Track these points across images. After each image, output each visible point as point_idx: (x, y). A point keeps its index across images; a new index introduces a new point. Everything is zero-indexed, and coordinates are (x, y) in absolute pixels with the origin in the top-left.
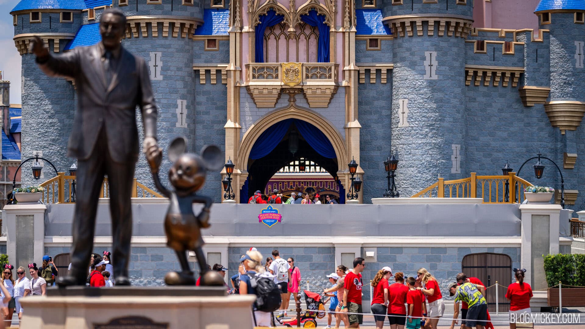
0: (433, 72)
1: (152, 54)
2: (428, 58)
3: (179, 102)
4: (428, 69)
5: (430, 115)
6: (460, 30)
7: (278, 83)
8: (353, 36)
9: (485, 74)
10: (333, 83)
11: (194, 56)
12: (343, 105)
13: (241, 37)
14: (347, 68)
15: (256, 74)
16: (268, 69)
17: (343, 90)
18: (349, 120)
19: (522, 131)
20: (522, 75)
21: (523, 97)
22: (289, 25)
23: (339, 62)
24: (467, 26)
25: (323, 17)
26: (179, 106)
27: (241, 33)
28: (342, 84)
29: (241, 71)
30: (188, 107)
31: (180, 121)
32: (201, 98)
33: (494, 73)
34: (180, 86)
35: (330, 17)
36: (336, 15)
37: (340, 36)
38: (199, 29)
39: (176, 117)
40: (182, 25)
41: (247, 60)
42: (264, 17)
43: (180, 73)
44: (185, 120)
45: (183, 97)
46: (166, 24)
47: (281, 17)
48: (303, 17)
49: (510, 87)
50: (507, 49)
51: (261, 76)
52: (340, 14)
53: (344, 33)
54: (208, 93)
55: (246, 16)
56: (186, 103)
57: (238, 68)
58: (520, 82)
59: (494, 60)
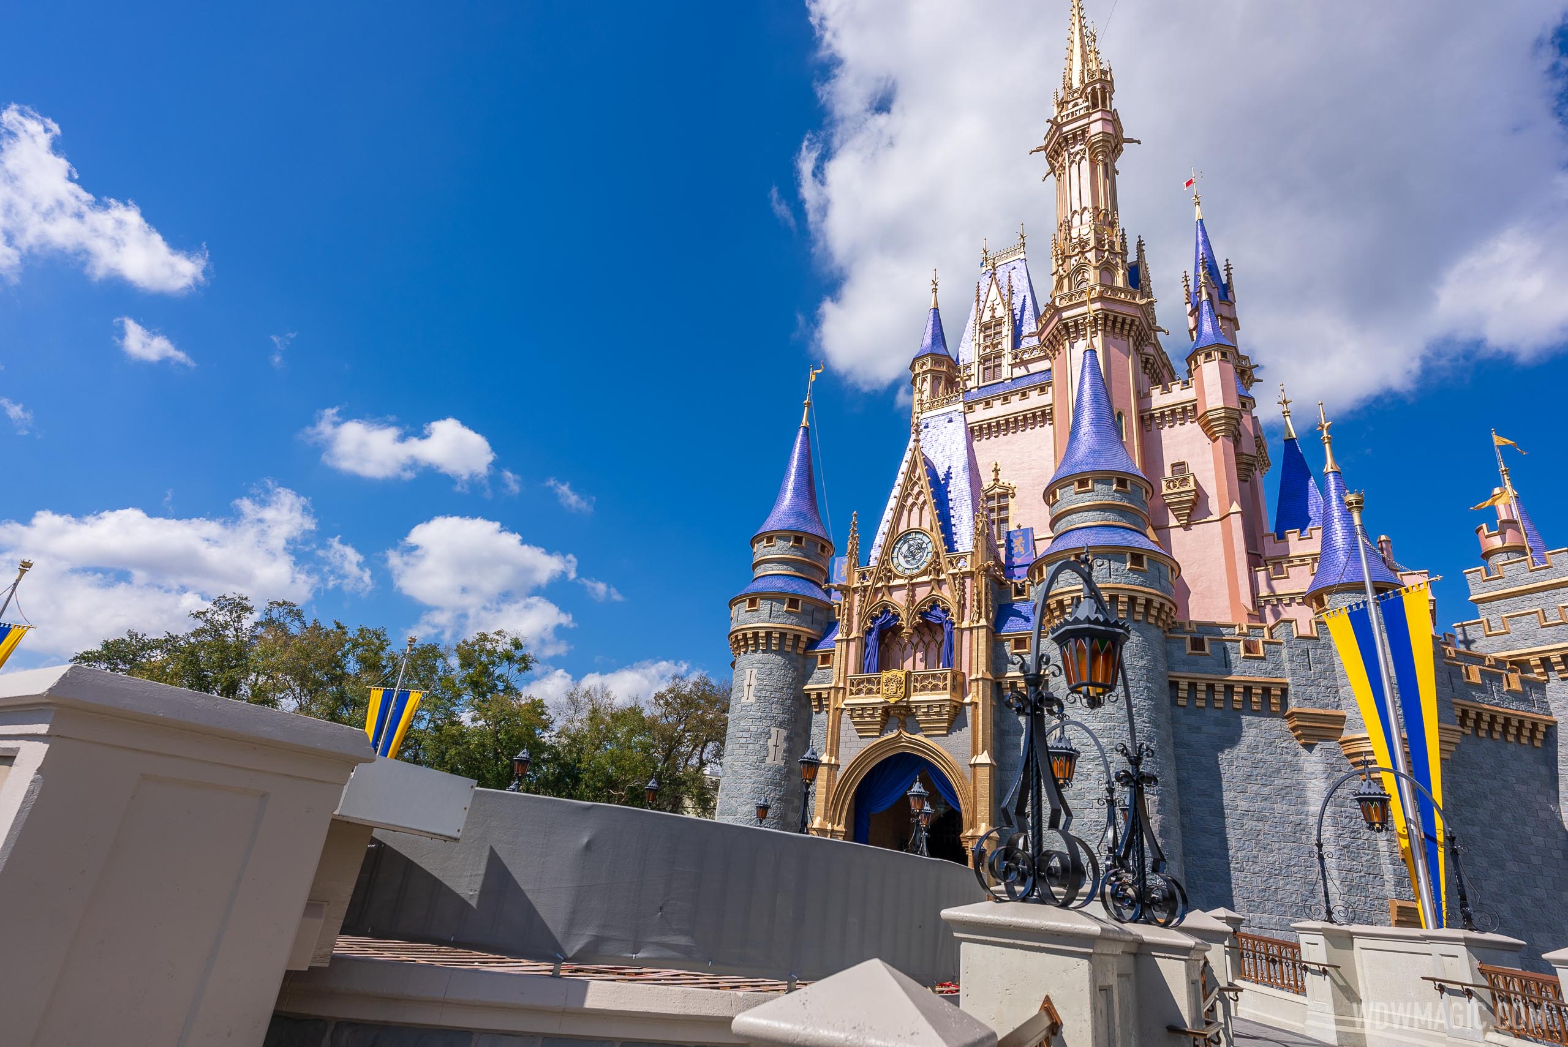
1: (748, 671)
3: (774, 730)
6: (1154, 612)
7: (879, 699)
8: (983, 632)
9: (1211, 688)
10: (948, 697)
11: (806, 677)
12: (967, 731)
13: (848, 646)
14: (973, 677)
15: (854, 689)
16: (869, 681)
17: (969, 709)
18: (975, 752)
19: (1300, 787)
20: (1285, 692)
21: (1294, 729)
22: (904, 624)
23: (965, 670)
24: (1156, 604)
25: (946, 611)
26: (774, 737)
27: (848, 641)
28: (967, 700)
29: (844, 689)
30: (788, 739)
31: (772, 755)
32: (814, 730)
33: (1229, 688)
34: (776, 711)
35: (954, 609)
36: (962, 606)
37: (967, 634)
38: (813, 643)
39: (767, 749)
40: (783, 635)
41: (851, 672)
42: (877, 618)
43: (778, 695)
44: (780, 755)
45: (781, 725)
46: (762, 634)
47: (896, 617)
48: (924, 614)
49: (1265, 711)
50: (1248, 649)
51: (859, 692)
52: (968, 604)
53: (971, 629)
54: (820, 723)
55: (856, 619)
56: (784, 733)
57: (841, 685)
58: (1284, 704)
59: (1227, 665)
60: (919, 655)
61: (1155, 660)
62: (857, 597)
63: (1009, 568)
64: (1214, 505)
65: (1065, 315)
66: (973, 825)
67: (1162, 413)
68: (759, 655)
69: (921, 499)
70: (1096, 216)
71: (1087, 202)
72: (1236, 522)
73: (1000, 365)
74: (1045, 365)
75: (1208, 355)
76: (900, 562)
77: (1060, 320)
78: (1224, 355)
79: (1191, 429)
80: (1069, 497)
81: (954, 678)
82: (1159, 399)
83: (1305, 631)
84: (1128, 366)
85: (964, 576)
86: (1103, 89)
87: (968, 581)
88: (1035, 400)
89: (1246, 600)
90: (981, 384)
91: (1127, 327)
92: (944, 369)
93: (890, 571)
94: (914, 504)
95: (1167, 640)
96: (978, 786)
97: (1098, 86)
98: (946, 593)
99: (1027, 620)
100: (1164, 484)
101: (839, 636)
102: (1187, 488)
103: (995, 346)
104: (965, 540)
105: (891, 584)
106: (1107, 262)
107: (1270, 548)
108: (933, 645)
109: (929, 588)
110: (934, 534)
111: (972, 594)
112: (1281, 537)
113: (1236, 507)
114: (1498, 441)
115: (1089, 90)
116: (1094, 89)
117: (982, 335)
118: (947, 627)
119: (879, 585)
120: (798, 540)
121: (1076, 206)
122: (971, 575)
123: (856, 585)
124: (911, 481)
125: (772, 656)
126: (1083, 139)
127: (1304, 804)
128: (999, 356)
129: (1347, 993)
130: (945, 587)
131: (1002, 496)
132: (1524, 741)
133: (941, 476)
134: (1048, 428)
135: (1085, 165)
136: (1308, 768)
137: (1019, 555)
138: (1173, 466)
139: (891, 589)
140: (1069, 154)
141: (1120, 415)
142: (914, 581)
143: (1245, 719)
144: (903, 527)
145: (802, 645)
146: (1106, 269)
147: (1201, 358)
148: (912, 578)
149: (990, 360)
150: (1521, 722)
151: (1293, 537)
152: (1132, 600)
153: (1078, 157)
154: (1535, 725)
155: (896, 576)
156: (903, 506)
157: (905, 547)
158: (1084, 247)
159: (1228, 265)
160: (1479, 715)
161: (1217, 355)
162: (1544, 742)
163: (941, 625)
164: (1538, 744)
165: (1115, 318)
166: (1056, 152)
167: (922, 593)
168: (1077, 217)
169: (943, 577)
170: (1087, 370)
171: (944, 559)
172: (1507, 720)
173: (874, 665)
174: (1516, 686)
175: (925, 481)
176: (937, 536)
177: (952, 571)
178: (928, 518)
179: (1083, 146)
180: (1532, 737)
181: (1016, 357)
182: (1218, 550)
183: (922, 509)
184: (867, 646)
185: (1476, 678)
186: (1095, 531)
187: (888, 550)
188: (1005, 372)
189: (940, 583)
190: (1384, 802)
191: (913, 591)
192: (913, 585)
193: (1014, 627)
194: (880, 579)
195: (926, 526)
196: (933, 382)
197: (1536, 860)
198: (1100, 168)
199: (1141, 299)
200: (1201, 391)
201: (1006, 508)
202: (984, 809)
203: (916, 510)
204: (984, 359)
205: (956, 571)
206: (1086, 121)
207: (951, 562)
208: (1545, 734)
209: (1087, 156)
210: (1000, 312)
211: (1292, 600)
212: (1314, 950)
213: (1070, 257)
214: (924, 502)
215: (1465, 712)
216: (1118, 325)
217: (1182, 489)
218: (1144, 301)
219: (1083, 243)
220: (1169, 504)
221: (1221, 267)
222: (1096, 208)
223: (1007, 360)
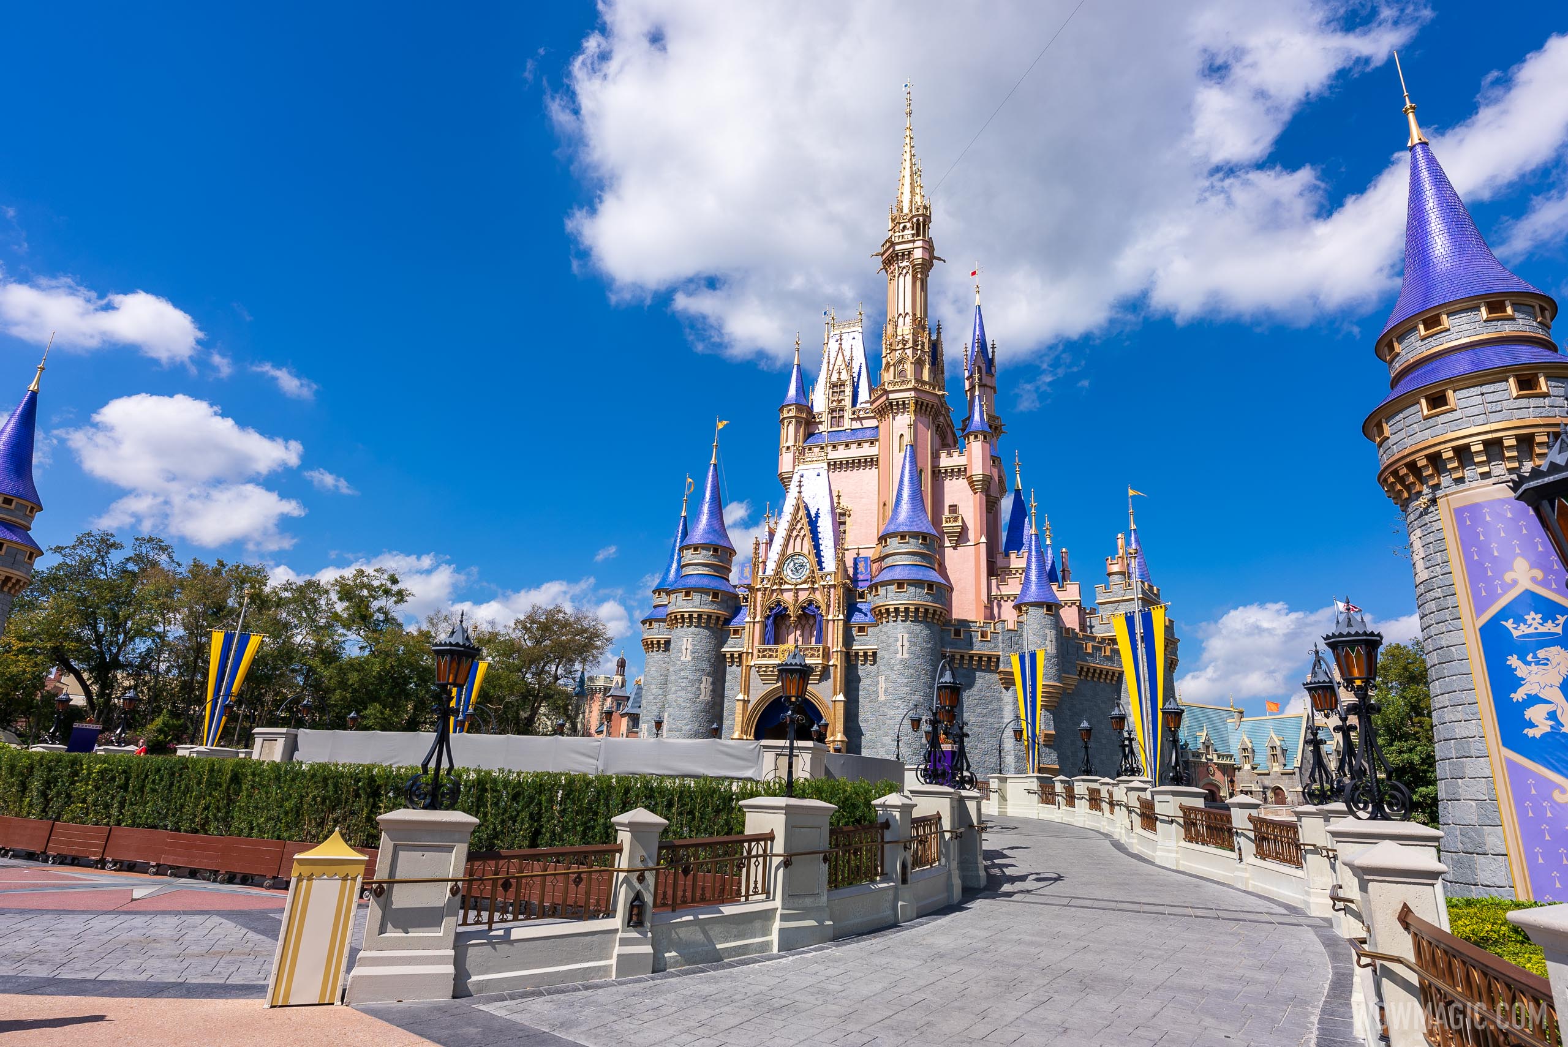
0: (905, 652)
1: (685, 640)
2: (900, 640)
3: (704, 678)
4: (900, 649)
5: (902, 689)
6: (937, 617)
7: (777, 661)
8: (841, 623)
9: (962, 657)
10: (820, 662)
11: (722, 642)
12: (830, 681)
13: (754, 626)
14: (835, 650)
15: (761, 655)
16: (770, 650)
17: (832, 669)
18: (835, 693)
19: (1001, 709)
20: (998, 659)
21: (1001, 679)
22: (792, 615)
23: (829, 645)
24: (938, 613)
25: (818, 608)
26: (704, 682)
27: (754, 623)
28: (831, 663)
29: (752, 653)
30: (713, 683)
31: (703, 694)
32: (728, 677)
33: (971, 657)
34: (705, 665)
35: (823, 607)
36: (828, 606)
37: (831, 623)
38: (727, 621)
39: (700, 690)
40: (709, 617)
41: (756, 644)
42: (773, 608)
43: (707, 655)
44: (708, 693)
45: (708, 675)
46: (695, 616)
47: (786, 609)
48: (803, 609)
49: (988, 670)
50: (982, 636)
51: (764, 656)
52: (832, 605)
53: (834, 621)
54: (733, 673)
55: (759, 609)
56: (710, 679)
57: (750, 651)
58: (997, 666)
59: (971, 645)
60: (798, 632)
61: (936, 643)
62: (759, 594)
63: (855, 580)
64: (971, 535)
65: (891, 396)
66: (833, 734)
67: (946, 470)
68: (692, 629)
69: (802, 531)
70: (914, 320)
71: (909, 310)
72: (983, 548)
73: (843, 417)
74: (873, 423)
75: (976, 437)
76: (788, 573)
77: (887, 399)
78: (985, 438)
79: (963, 483)
80: (894, 545)
81: (824, 650)
82: (945, 461)
83: (1011, 627)
84: (927, 436)
85: (830, 586)
86: (924, 221)
87: (832, 590)
88: (867, 450)
89: (984, 598)
90: (830, 430)
91: (929, 409)
92: (804, 416)
93: (782, 579)
94: (797, 535)
95: (943, 630)
96: (837, 712)
97: (921, 219)
98: (818, 596)
99: (866, 615)
100: (944, 519)
101: (748, 619)
102: (957, 524)
103: (840, 401)
104: (830, 564)
105: (783, 587)
106: (920, 358)
107: (1000, 561)
108: (807, 626)
109: (808, 592)
110: (811, 557)
111: (835, 600)
112: (1007, 555)
113: (983, 539)
114: (1131, 493)
115: (915, 220)
116: (918, 220)
117: (831, 391)
118: (818, 618)
119: (775, 587)
120: (716, 550)
121: (901, 311)
122: (834, 586)
123: (758, 586)
124: (795, 520)
125: (702, 630)
126: (909, 259)
127: (1002, 718)
128: (842, 409)
129: (1003, 798)
130: (817, 592)
131: (843, 514)
132: (1108, 681)
133: (813, 515)
134: (874, 471)
135: (909, 278)
136: (1006, 699)
137: (862, 573)
138: (950, 506)
139: (782, 591)
140: (899, 267)
141: (921, 471)
142: (798, 587)
143: (978, 674)
144: (790, 551)
145: (721, 623)
146: (918, 363)
147: (972, 438)
148: (796, 585)
149: (836, 413)
150: (1108, 672)
151: (1013, 555)
152: (927, 610)
153: (905, 271)
154: (1114, 673)
155: (786, 582)
156: (790, 536)
157: (792, 564)
158: (905, 345)
159: (993, 345)
160: (1088, 669)
161: (981, 437)
162: (1117, 681)
163: (814, 616)
164: (1114, 682)
165: (922, 403)
166: (889, 261)
167: (803, 596)
168: (901, 319)
169: (816, 586)
170: (908, 459)
171: (818, 574)
172: (1101, 671)
173: (772, 640)
174: (1108, 653)
175: (805, 521)
176: (813, 558)
177: (822, 583)
178: (807, 544)
179: (908, 264)
180: (1112, 679)
181: (854, 413)
182: (972, 563)
183: (803, 539)
184: (766, 626)
185: (1090, 650)
186: (908, 568)
187: (781, 564)
188: (847, 424)
189: (814, 590)
190: (1021, 731)
191: (797, 593)
192: (797, 589)
193: (858, 619)
194: (775, 584)
195: (805, 551)
196: (796, 425)
197: (1104, 741)
198: (918, 284)
199: (939, 390)
200: (970, 459)
201: (844, 523)
202: (840, 725)
203: (799, 540)
204: (832, 411)
205: (825, 583)
206: (910, 245)
207: (822, 577)
208: (1118, 678)
209: (910, 271)
210: (844, 376)
211: (1009, 598)
212: (994, 784)
213: (896, 350)
214: (805, 535)
215: (1082, 668)
216: (924, 408)
217: (954, 524)
218: (940, 393)
219: (905, 342)
220: (947, 533)
221: (989, 346)
222: (915, 315)
223: (848, 415)
